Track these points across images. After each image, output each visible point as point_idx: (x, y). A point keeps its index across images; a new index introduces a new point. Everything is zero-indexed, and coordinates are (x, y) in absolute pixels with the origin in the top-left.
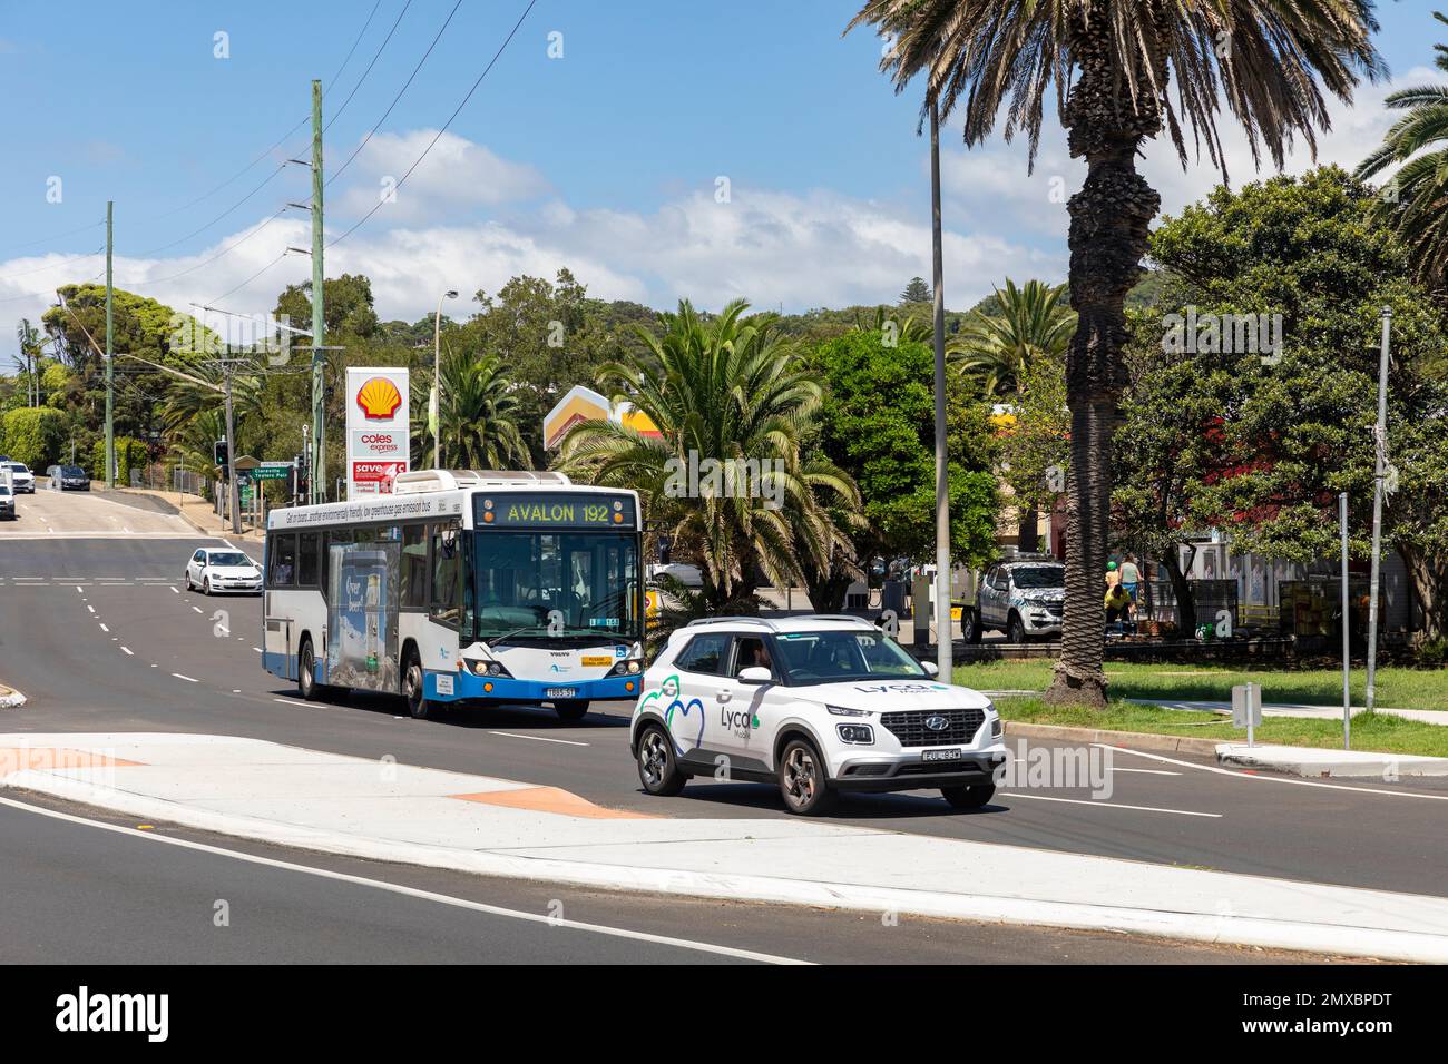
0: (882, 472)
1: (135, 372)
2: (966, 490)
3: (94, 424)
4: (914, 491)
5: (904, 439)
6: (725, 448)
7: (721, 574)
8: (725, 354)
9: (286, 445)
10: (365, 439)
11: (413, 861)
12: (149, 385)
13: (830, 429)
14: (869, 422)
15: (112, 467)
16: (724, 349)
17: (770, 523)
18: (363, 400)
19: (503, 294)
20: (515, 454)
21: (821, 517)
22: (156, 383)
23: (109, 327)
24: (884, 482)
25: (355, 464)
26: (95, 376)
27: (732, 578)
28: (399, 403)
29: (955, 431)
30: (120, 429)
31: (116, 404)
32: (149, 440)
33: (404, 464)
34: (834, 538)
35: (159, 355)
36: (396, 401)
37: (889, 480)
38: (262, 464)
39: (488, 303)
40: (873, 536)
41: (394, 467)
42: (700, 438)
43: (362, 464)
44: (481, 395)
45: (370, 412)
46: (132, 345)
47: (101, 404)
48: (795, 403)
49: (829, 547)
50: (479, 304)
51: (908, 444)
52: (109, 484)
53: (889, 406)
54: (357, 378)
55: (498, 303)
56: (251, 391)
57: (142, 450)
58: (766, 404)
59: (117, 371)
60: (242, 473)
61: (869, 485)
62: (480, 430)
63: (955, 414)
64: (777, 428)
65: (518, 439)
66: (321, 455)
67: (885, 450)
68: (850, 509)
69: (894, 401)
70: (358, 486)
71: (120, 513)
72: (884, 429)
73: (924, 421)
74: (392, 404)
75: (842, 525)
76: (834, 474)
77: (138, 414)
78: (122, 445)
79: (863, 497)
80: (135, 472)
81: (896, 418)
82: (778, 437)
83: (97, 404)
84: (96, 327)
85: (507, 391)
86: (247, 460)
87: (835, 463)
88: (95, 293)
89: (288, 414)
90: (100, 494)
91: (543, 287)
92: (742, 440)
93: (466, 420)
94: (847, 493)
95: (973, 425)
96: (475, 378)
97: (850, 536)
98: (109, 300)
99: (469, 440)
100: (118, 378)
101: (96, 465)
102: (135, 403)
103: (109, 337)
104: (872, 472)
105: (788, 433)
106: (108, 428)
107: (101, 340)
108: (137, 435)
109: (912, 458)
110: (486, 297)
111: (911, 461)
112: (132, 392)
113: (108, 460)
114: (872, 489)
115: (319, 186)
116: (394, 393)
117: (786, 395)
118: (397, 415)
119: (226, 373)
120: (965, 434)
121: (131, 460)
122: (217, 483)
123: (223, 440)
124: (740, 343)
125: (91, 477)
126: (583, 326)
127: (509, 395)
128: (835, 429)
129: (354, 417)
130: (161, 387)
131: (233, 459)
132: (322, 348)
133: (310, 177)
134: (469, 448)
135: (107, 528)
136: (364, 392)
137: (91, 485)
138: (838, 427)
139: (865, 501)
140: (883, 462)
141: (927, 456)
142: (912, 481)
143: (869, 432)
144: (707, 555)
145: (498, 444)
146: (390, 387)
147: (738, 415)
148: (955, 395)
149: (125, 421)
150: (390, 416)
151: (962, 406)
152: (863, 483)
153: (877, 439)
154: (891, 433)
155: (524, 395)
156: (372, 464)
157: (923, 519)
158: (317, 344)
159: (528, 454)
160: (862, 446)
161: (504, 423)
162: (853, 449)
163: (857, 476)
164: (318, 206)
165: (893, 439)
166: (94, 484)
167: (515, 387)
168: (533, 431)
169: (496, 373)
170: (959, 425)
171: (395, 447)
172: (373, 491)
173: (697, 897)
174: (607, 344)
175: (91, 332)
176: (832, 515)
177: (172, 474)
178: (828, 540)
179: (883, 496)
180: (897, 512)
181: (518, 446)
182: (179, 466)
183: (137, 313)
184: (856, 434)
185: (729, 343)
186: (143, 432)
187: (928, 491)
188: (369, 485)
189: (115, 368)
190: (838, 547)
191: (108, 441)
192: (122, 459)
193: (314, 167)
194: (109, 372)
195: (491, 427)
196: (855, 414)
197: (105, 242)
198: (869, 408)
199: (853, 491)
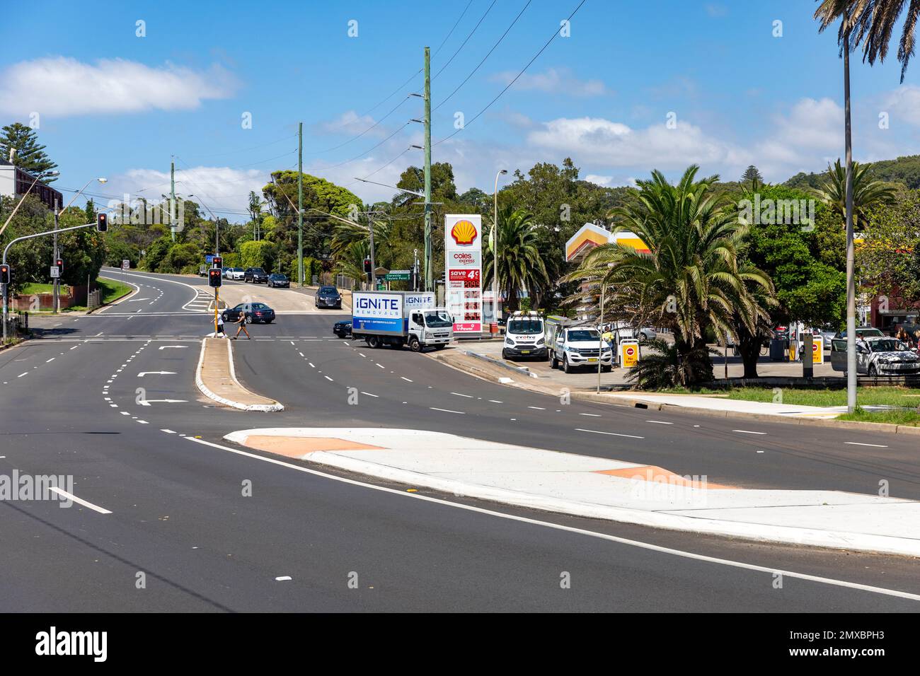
0: (788, 272)
1: (314, 220)
2: (839, 283)
3: (291, 250)
4: (806, 284)
5: (801, 252)
6: (690, 258)
7: (689, 334)
8: (688, 200)
9: (405, 261)
10: (457, 256)
11: (609, 518)
12: (322, 228)
13: (755, 246)
14: (778, 242)
15: (302, 275)
16: (687, 198)
17: (718, 303)
18: (455, 234)
19: (532, 173)
20: (536, 266)
21: (749, 299)
22: (326, 227)
23: (300, 194)
24: (789, 278)
25: (450, 271)
26: (292, 222)
27: (695, 337)
28: (476, 235)
29: (831, 248)
30: (306, 252)
31: (304, 238)
32: (322, 259)
33: (479, 270)
34: (757, 311)
35: (327, 211)
36: (474, 234)
37: (791, 277)
38: (391, 272)
39: (522, 178)
40: (781, 311)
41: (473, 272)
42: (674, 253)
43: (454, 271)
44: (516, 231)
45: (459, 240)
46: (313, 205)
47: (295, 239)
48: (730, 232)
49: (754, 318)
50: (517, 178)
51: (803, 255)
52: (300, 284)
53: (791, 232)
54: (451, 220)
55: (528, 178)
56: (381, 230)
57: (318, 265)
58: (714, 230)
59: (304, 220)
60: (379, 277)
61: (779, 279)
62: (516, 251)
63: (831, 237)
64: (722, 245)
65: (538, 257)
66: (430, 265)
67: (789, 259)
68: (767, 295)
69: (793, 229)
70: (452, 283)
71: (308, 301)
72: (787, 247)
73: (812, 241)
74: (471, 236)
75: (762, 304)
76: (758, 273)
77: (316, 244)
78: (308, 262)
79: (776, 287)
80: (315, 277)
81: (795, 239)
82: (723, 251)
83: (293, 239)
84: (293, 195)
85: (531, 229)
86: (381, 269)
87: (757, 266)
88: (292, 175)
89: (406, 243)
90: (295, 290)
91: (553, 169)
92: (701, 253)
93: (508, 247)
94: (766, 285)
95: (841, 244)
96: (513, 222)
97: (767, 311)
98: (300, 179)
99: (509, 258)
100: (305, 224)
101: (293, 273)
102: (314, 238)
103: (300, 200)
104: (781, 273)
105: (729, 249)
106: (299, 252)
107: (296, 202)
108: (316, 256)
109: (805, 264)
110: (521, 175)
111: (805, 266)
112: (313, 232)
113: (300, 270)
114: (780, 282)
115: (429, 109)
116: (473, 229)
117: (725, 226)
118: (474, 242)
119: (370, 219)
120: (837, 249)
121: (313, 270)
122: (363, 283)
123: (368, 258)
124: (697, 194)
125: (290, 280)
126: (576, 192)
127: (532, 232)
128: (758, 246)
129: (450, 243)
130: (329, 229)
131: (374, 269)
132: (431, 203)
133: (424, 103)
134: (510, 263)
135: (302, 308)
136: (456, 229)
137: (291, 284)
138: (760, 245)
139: (777, 291)
140: (788, 266)
141: (814, 262)
142: (805, 278)
143: (779, 249)
144: (680, 322)
145: (526, 260)
146: (470, 226)
147: (697, 238)
148: (829, 226)
149: (309, 248)
150: (471, 243)
151: (834, 232)
152: (776, 279)
153: (784, 252)
154: (793, 248)
155: (541, 231)
156: (460, 271)
157: (813, 301)
158: (427, 201)
159: (544, 265)
160: (775, 257)
161: (529, 247)
162: (769, 258)
163: (771, 275)
164: (428, 121)
165: (794, 252)
166: (292, 284)
167: (536, 227)
168: (546, 252)
169: (524, 219)
170: (833, 244)
171: (473, 261)
172: (461, 286)
173: (825, 548)
174: (590, 202)
175: (290, 198)
176: (756, 297)
177: (335, 278)
178: (754, 312)
179: (788, 287)
180: (797, 297)
181: (538, 261)
182: (340, 273)
183: (314, 187)
184: (770, 250)
185: (691, 195)
186: (319, 254)
187: (815, 284)
188: (458, 283)
189: (303, 219)
190: (760, 317)
191: (300, 259)
192: (307, 270)
193: (426, 98)
194: (300, 219)
195: (522, 250)
196: (770, 237)
197: (298, 147)
198: (779, 234)
199: (769, 283)
